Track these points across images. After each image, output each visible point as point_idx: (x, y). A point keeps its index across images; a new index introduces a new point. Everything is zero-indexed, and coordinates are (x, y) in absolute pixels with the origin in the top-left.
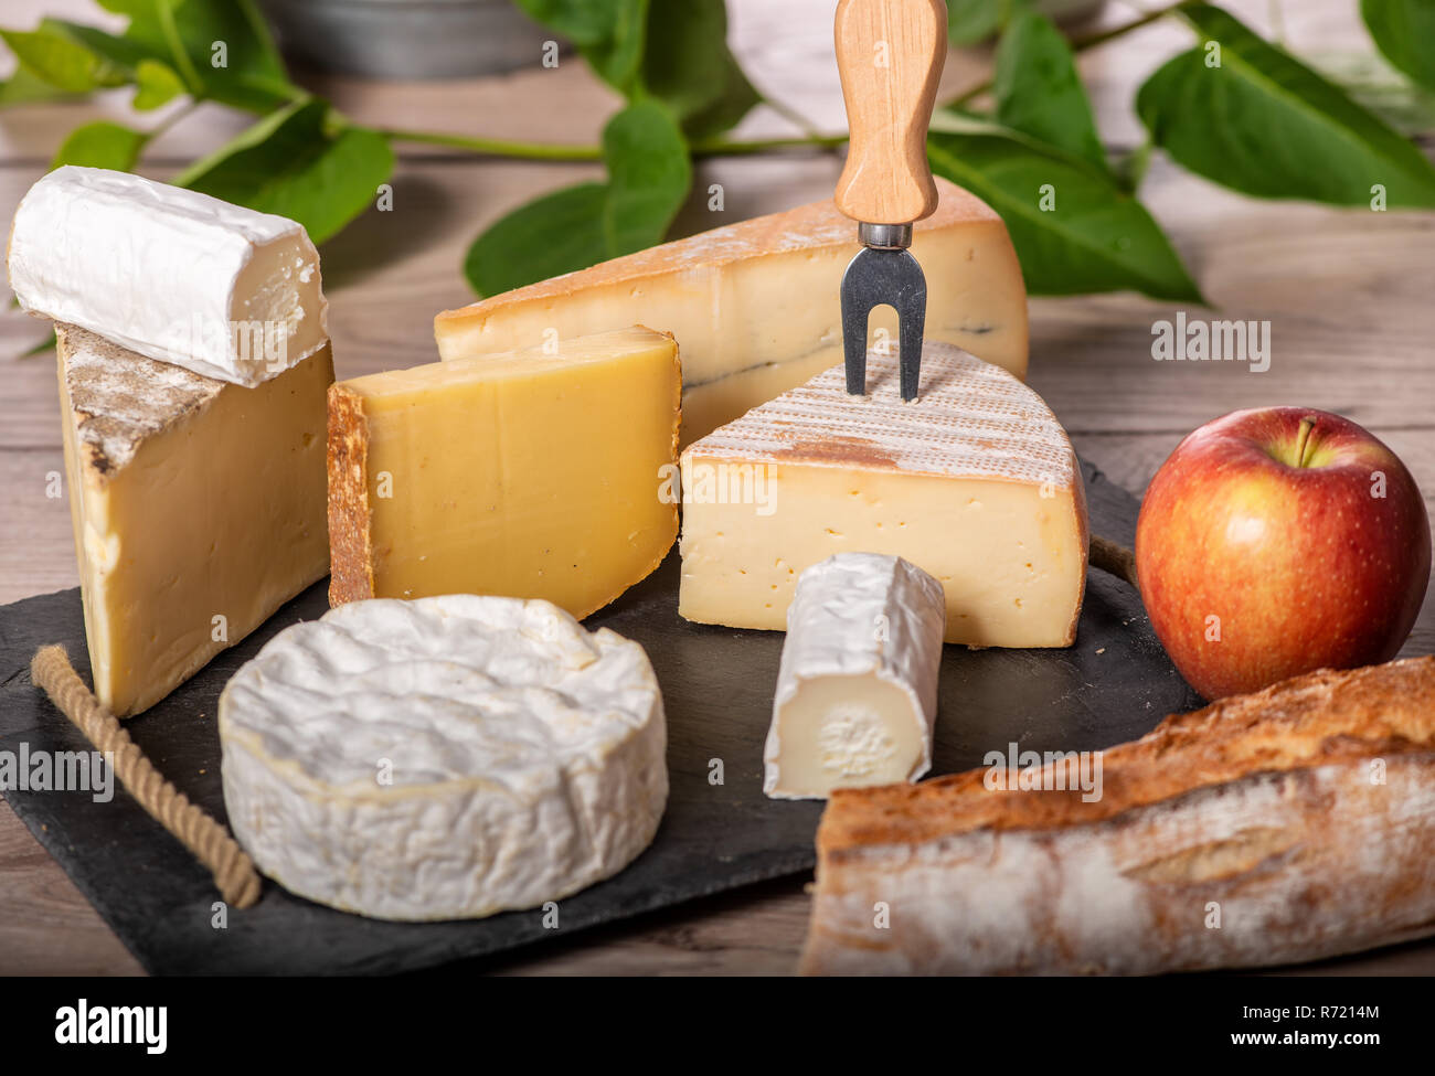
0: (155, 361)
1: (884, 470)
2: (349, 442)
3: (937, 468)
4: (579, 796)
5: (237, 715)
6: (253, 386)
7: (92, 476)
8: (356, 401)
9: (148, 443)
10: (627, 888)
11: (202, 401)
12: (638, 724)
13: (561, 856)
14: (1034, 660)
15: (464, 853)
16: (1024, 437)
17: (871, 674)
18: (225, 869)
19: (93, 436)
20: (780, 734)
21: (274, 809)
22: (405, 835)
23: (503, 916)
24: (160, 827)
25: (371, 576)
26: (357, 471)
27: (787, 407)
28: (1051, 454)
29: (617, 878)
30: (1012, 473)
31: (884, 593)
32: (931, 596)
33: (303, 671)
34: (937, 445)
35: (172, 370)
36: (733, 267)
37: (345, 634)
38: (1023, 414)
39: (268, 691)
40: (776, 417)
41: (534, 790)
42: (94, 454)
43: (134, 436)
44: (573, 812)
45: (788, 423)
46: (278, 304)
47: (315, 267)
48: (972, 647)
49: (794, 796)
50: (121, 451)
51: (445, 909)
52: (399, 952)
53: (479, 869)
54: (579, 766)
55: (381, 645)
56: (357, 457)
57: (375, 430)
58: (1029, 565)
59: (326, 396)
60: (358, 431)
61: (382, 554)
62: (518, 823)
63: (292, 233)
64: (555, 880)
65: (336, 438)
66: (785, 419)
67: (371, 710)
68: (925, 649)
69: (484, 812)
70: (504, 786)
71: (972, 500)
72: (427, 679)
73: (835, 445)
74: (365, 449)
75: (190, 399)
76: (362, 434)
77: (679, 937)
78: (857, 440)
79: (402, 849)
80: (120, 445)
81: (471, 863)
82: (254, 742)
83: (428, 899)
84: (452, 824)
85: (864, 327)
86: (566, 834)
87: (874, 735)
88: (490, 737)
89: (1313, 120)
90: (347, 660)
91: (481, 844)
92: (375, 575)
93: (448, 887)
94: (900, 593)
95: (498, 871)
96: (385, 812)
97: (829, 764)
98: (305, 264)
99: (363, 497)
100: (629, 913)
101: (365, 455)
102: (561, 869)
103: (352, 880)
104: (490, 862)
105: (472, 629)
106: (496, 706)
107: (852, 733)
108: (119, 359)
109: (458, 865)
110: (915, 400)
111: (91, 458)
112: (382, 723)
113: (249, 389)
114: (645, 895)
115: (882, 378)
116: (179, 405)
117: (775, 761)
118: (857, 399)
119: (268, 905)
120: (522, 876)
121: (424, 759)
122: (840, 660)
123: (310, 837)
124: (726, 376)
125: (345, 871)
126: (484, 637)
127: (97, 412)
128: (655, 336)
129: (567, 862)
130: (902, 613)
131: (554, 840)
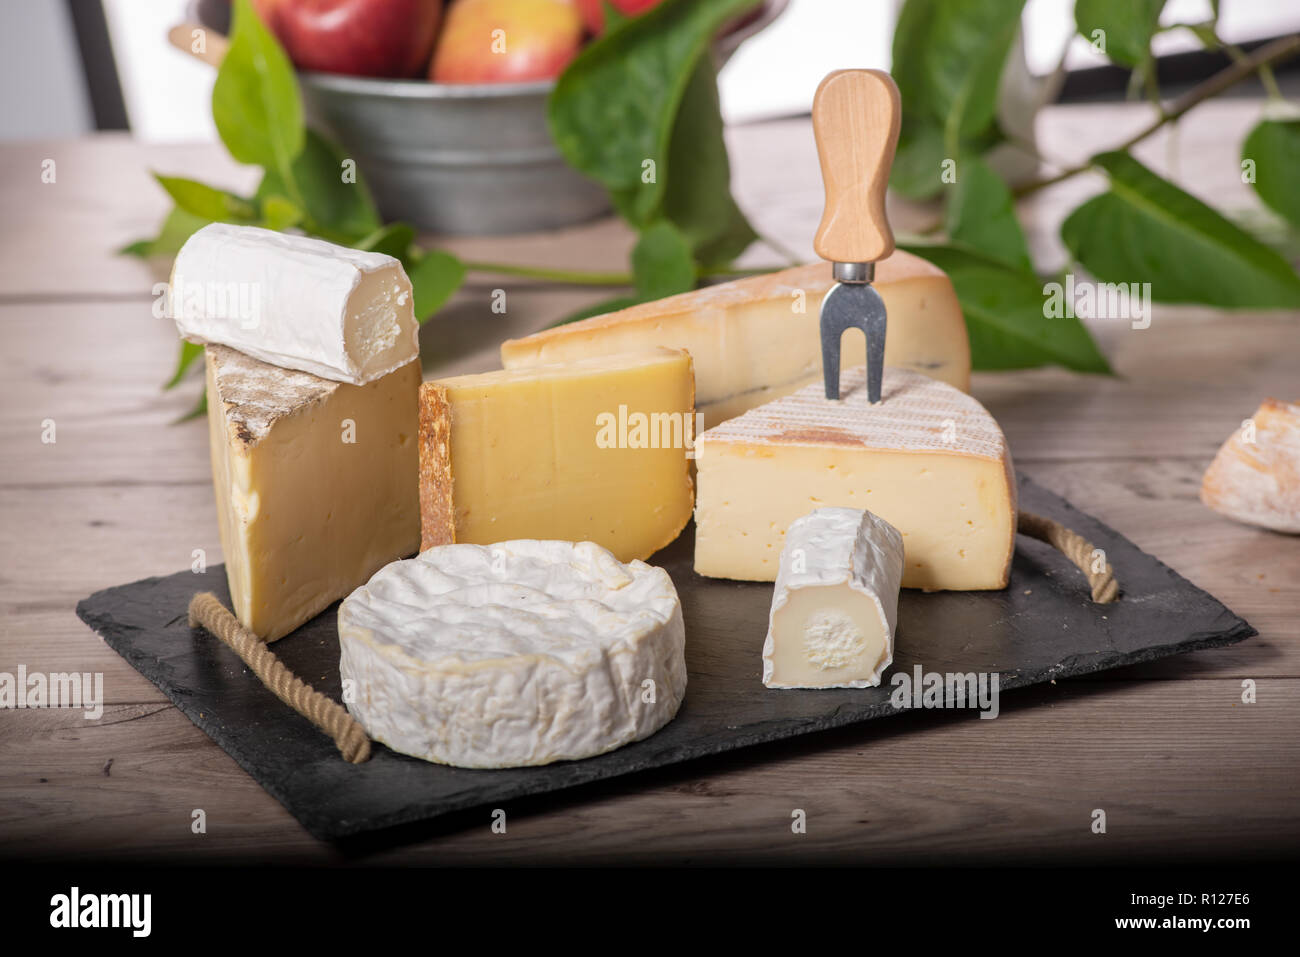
0: (286, 369)
1: (855, 448)
2: (436, 426)
3: (897, 446)
4: (618, 671)
5: (352, 620)
6: (361, 384)
7: (238, 445)
8: (441, 391)
9: (281, 422)
10: (655, 747)
11: (322, 395)
12: (664, 622)
13: (604, 719)
14: (975, 599)
15: (529, 714)
16: (965, 426)
17: (846, 583)
18: (344, 734)
19: (238, 417)
20: (774, 636)
21: (380, 686)
22: (484, 700)
23: (559, 764)
24: (292, 711)
25: (453, 532)
26: (442, 448)
27: (778, 408)
28: (987, 436)
29: (648, 740)
30: (955, 448)
31: (855, 531)
32: (892, 540)
33: (403, 594)
34: (895, 431)
35: (298, 375)
36: (735, 308)
37: (434, 567)
38: (964, 412)
39: (375, 605)
40: (771, 415)
41: (583, 664)
42: (239, 429)
43: (270, 417)
44: (613, 684)
45: (778, 418)
46: (380, 321)
47: (408, 294)
48: (926, 590)
49: (786, 686)
50: (260, 428)
51: (515, 759)
52: (479, 790)
53: (540, 726)
54: (617, 647)
55: (463, 576)
56: (442, 438)
57: (456, 416)
58: (970, 523)
59: (417, 393)
60: (443, 416)
61: (462, 515)
62: (571, 690)
63: (391, 265)
64: (599, 737)
65: (426, 425)
66: (777, 416)
67: (455, 617)
68: (886, 572)
69: (544, 681)
70: (561, 662)
71: (924, 470)
72: (498, 596)
73: (816, 432)
74: (449, 430)
75: (312, 393)
76: (446, 418)
77: (697, 788)
78: (833, 428)
79: (481, 711)
80: (259, 423)
81: (534, 722)
82: (366, 636)
83: (501, 751)
84: (520, 690)
85: (838, 346)
86: (607, 700)
87: (848, 635)
88: (548, 633)
89: (1204, 243)
90: (436, 586)
91: (542, 706)
92: (457, 531)
93: (517, 741)
94: (867, 533)
95: (555, 729)
96: (468, 681)
97: (813, 659)
98: (401, 291)
99: (447, 469)
100: (657, 765)
101: (449, 434)
102: (604, 729)
103: (442, 738)
104: (550, 721)
105: (532, 563)
106: (552, 613)
107: (831, 634)
108: (257, 369)
109: (524, 723)
110: (879, 403)
111: (237, 432)
112: (464, 624)
113: (357, 386)
114: (670, 751)
115: (852, 390)
116: (304, 398)
117: (770, 657)
118: (833, 403)
119: (377, 761)
120: (573, 734)
121: (496, 644)
122: (820, 575)
123: (409, 705)
124: (731, 396)
125: (436, 731)
126: (543, 568)
127: (241, 403)
128: (674, 353)
129: (608, 724)
130: (869, 546)
131: (599, 706)
